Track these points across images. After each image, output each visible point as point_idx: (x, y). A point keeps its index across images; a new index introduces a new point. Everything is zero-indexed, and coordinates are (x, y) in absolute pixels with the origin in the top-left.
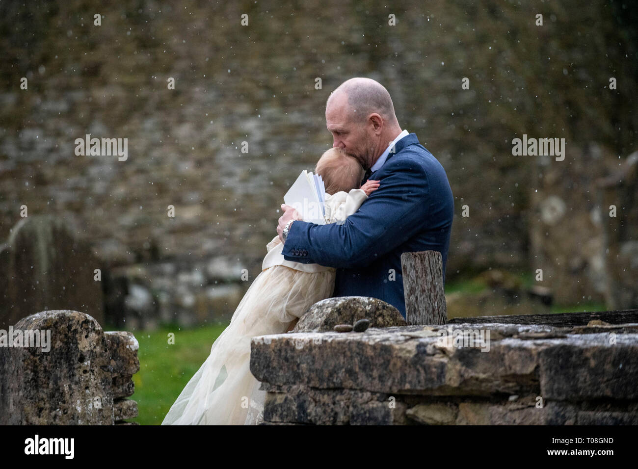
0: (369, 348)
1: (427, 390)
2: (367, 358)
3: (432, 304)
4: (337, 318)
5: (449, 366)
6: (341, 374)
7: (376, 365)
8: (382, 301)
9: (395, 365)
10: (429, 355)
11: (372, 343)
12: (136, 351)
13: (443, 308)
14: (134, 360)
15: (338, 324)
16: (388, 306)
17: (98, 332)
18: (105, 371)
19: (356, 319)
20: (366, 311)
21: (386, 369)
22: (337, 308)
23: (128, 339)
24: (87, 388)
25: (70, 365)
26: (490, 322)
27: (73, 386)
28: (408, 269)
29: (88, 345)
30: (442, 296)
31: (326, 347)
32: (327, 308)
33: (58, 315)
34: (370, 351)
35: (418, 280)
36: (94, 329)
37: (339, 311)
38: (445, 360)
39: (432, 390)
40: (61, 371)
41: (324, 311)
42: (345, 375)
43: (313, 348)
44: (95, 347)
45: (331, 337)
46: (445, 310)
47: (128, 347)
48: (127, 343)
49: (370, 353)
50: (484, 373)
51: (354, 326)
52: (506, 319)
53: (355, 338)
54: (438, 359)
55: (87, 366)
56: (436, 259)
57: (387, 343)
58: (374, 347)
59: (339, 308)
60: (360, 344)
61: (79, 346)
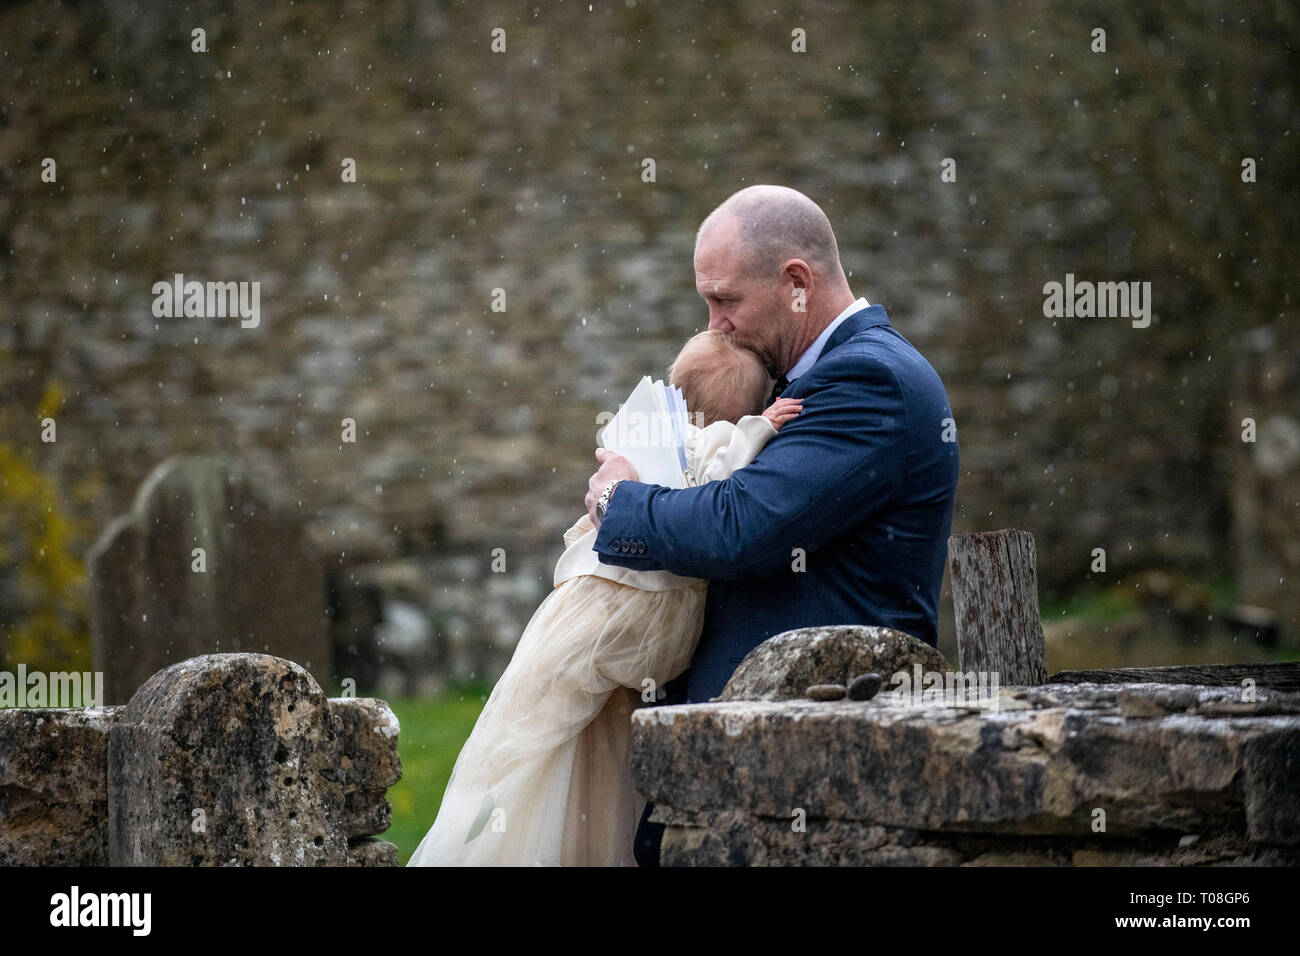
0: (880, 733)
1: (1003, 822)
2: (875, 754)
3: (1015, 642)
4: (812, 670)
5: (1051, 772)
6: (822, 788)
7: (894, 770)
8: (908, 636)
9: (935, 769)
10: (1007, 749)
11: (886, 723)
12: (395, 738)
13: (1038, 650)
14: (390, 757)
15: (816, 682)
16: (920, 645)
17: (314, 700)
18: (329, 780)
19: (852, 674)
20: (875, 658)
21: (915, 778)
22: (812, 650)
23: (376, 714)
24: (293, 815)
25: (257, 766)
26: (1138, 680)
27: (264, 812)
28: (963, 568)
29: (294, 726)
30: (1035, 624)
31: (788, 731)
32: (792, 649)
33: (233, 664)
34: (883, 741)
35: (985, 591)
36: (306, 694)
37: (816, 655)
38: (1042, 760)
39: (1013, 822)
40: (239, 781)
41: (786, 655)
42: (831, 791)
43: (762, 734)
44: (309, 731)
45: (799, 710)
46: (1042, 656)
47: (376, 730)
48: (375, 723)
49: (882, 744)
50: (1126, 788)
51: (849, 687)
52: (1173, 675)
53: (851, 713)
54: (1028, 757)
55: (293, 769)
56: (1023, 547)
57: (918, 724)
58: (891, 733)
59: (816, 650)
60: (861, 725)
61: (277, 728)
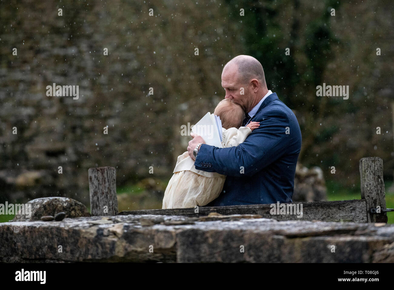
0: (65, 231)
1: (103, 259)
2: (63, 238)
3: (108, 202)
4: (43, 212)
5: (118, 243)
6: (45, 249)
7: (68, 243)
8: (75, 200)
9: (82, 243)
10: (105, 236)
11: (67, 228)
13: (115, 205)
15: (44, 215)
16: (78, 203)
19: (56, 212)
20: (64, 207)
21: (75, 245)
22: (43, 205)
26: (146, 213)
28: (93, 179)
30: (115, 196)
31: (35, 231)
32: (37, 205)
34: (65, 234)
35: (100, 186)
37: (44, 206)
38: (115, 239)
39: (105, 259)
41: (35, 207)
42: (48, 250)
43: (26, 232)
45: (39, 224)
46: (117, 206)
49: (65, 235)
50: (141, 247)
51: (55, 217)
52: (157, 212)
53: (56, 225)
54: (111, 238)
56: (112, 172)
57: (77, 228)
58: (68, 231)
59: (45, 205)
60: (58, 229)
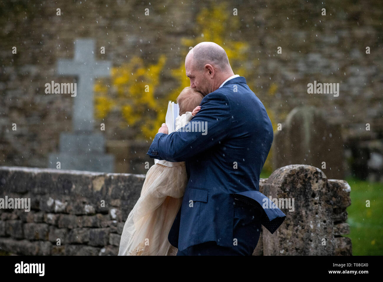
12: (349, 193)
14: (347, 198)
17: (324, 180)
18: (328, 204)
23: (344, 185)
24: (317, 213)
25: (306, 199)
27: (308, 212)
29: (317, 187)
33: (299, 168)
36: (321, 178)
40: (301, 202)
44: (322, 189)
47: (343, 190)
48: (343, 188)
55: (317, 200)
61: (312, 188)
